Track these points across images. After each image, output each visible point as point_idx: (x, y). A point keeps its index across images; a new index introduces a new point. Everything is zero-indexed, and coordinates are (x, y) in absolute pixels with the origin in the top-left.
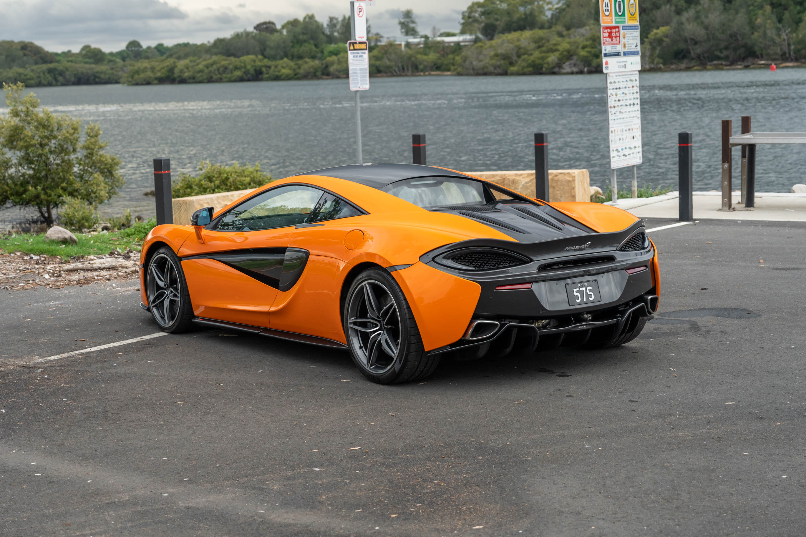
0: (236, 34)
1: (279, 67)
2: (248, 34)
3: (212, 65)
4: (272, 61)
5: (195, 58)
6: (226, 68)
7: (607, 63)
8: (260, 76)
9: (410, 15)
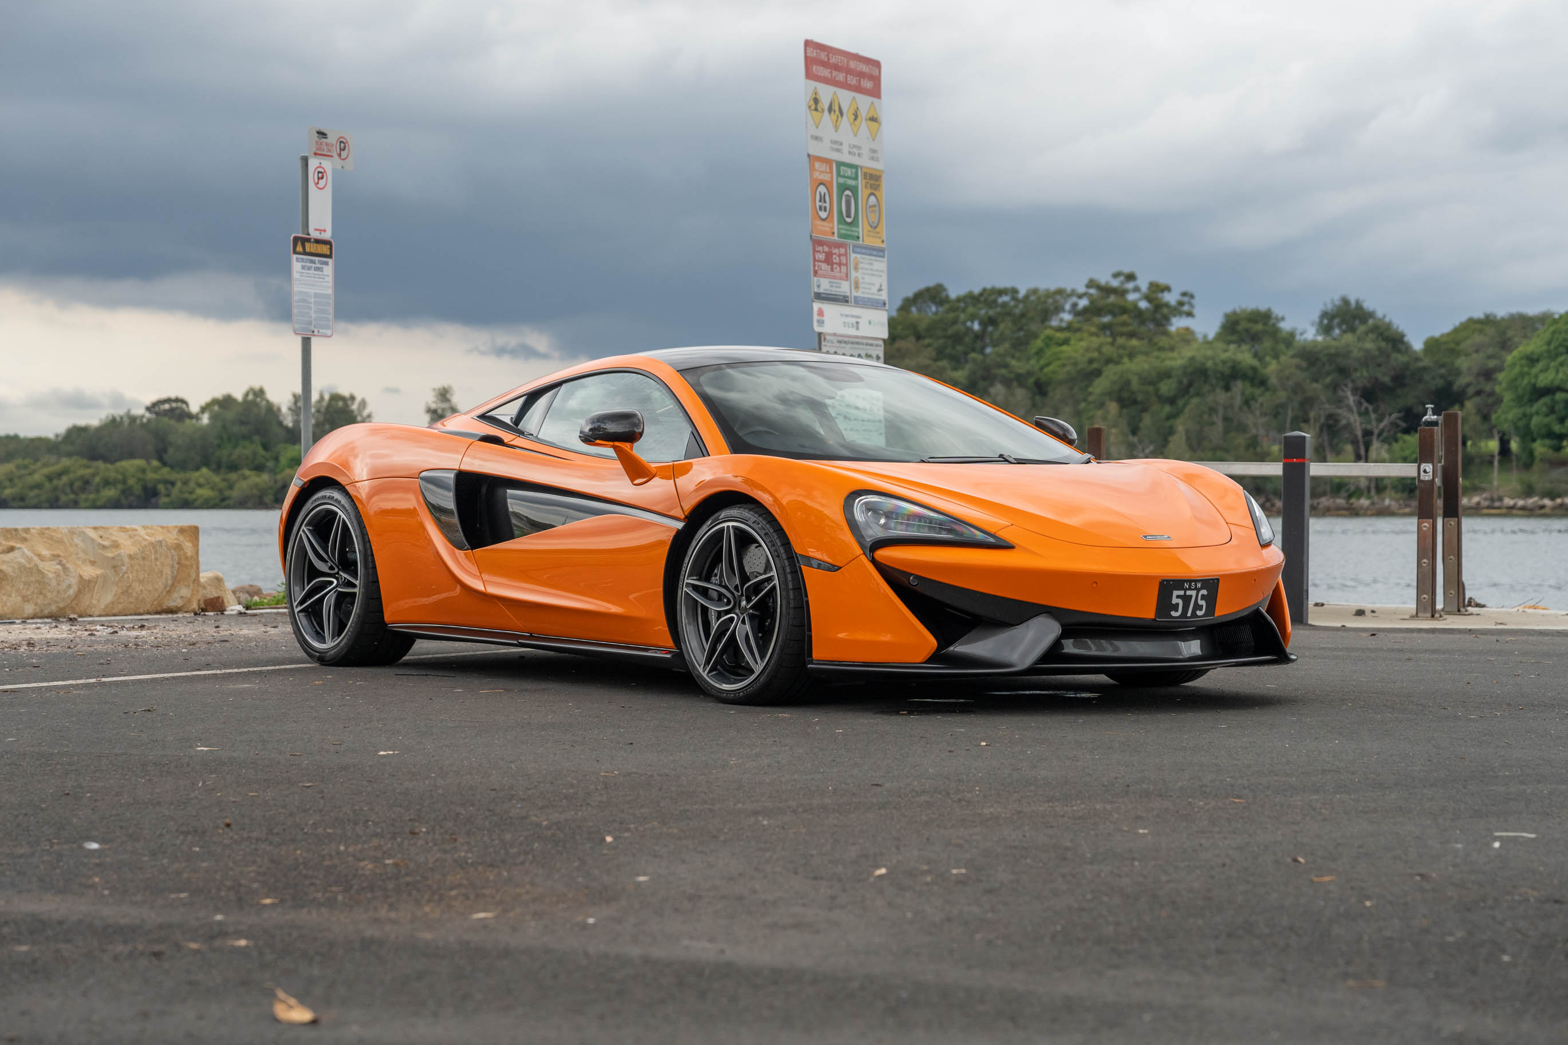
0: (111, 417)
1: (192, 484)
2: (133, 419)
3: (59, 475)
4: (178, 472)
5: (27, 461)
6: (87, 482)
7: (821, 313)
8: (154, 500)
9: (448, 396)
